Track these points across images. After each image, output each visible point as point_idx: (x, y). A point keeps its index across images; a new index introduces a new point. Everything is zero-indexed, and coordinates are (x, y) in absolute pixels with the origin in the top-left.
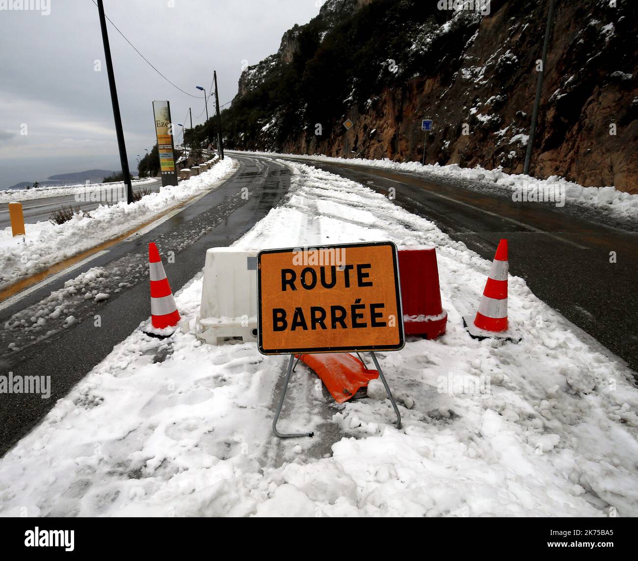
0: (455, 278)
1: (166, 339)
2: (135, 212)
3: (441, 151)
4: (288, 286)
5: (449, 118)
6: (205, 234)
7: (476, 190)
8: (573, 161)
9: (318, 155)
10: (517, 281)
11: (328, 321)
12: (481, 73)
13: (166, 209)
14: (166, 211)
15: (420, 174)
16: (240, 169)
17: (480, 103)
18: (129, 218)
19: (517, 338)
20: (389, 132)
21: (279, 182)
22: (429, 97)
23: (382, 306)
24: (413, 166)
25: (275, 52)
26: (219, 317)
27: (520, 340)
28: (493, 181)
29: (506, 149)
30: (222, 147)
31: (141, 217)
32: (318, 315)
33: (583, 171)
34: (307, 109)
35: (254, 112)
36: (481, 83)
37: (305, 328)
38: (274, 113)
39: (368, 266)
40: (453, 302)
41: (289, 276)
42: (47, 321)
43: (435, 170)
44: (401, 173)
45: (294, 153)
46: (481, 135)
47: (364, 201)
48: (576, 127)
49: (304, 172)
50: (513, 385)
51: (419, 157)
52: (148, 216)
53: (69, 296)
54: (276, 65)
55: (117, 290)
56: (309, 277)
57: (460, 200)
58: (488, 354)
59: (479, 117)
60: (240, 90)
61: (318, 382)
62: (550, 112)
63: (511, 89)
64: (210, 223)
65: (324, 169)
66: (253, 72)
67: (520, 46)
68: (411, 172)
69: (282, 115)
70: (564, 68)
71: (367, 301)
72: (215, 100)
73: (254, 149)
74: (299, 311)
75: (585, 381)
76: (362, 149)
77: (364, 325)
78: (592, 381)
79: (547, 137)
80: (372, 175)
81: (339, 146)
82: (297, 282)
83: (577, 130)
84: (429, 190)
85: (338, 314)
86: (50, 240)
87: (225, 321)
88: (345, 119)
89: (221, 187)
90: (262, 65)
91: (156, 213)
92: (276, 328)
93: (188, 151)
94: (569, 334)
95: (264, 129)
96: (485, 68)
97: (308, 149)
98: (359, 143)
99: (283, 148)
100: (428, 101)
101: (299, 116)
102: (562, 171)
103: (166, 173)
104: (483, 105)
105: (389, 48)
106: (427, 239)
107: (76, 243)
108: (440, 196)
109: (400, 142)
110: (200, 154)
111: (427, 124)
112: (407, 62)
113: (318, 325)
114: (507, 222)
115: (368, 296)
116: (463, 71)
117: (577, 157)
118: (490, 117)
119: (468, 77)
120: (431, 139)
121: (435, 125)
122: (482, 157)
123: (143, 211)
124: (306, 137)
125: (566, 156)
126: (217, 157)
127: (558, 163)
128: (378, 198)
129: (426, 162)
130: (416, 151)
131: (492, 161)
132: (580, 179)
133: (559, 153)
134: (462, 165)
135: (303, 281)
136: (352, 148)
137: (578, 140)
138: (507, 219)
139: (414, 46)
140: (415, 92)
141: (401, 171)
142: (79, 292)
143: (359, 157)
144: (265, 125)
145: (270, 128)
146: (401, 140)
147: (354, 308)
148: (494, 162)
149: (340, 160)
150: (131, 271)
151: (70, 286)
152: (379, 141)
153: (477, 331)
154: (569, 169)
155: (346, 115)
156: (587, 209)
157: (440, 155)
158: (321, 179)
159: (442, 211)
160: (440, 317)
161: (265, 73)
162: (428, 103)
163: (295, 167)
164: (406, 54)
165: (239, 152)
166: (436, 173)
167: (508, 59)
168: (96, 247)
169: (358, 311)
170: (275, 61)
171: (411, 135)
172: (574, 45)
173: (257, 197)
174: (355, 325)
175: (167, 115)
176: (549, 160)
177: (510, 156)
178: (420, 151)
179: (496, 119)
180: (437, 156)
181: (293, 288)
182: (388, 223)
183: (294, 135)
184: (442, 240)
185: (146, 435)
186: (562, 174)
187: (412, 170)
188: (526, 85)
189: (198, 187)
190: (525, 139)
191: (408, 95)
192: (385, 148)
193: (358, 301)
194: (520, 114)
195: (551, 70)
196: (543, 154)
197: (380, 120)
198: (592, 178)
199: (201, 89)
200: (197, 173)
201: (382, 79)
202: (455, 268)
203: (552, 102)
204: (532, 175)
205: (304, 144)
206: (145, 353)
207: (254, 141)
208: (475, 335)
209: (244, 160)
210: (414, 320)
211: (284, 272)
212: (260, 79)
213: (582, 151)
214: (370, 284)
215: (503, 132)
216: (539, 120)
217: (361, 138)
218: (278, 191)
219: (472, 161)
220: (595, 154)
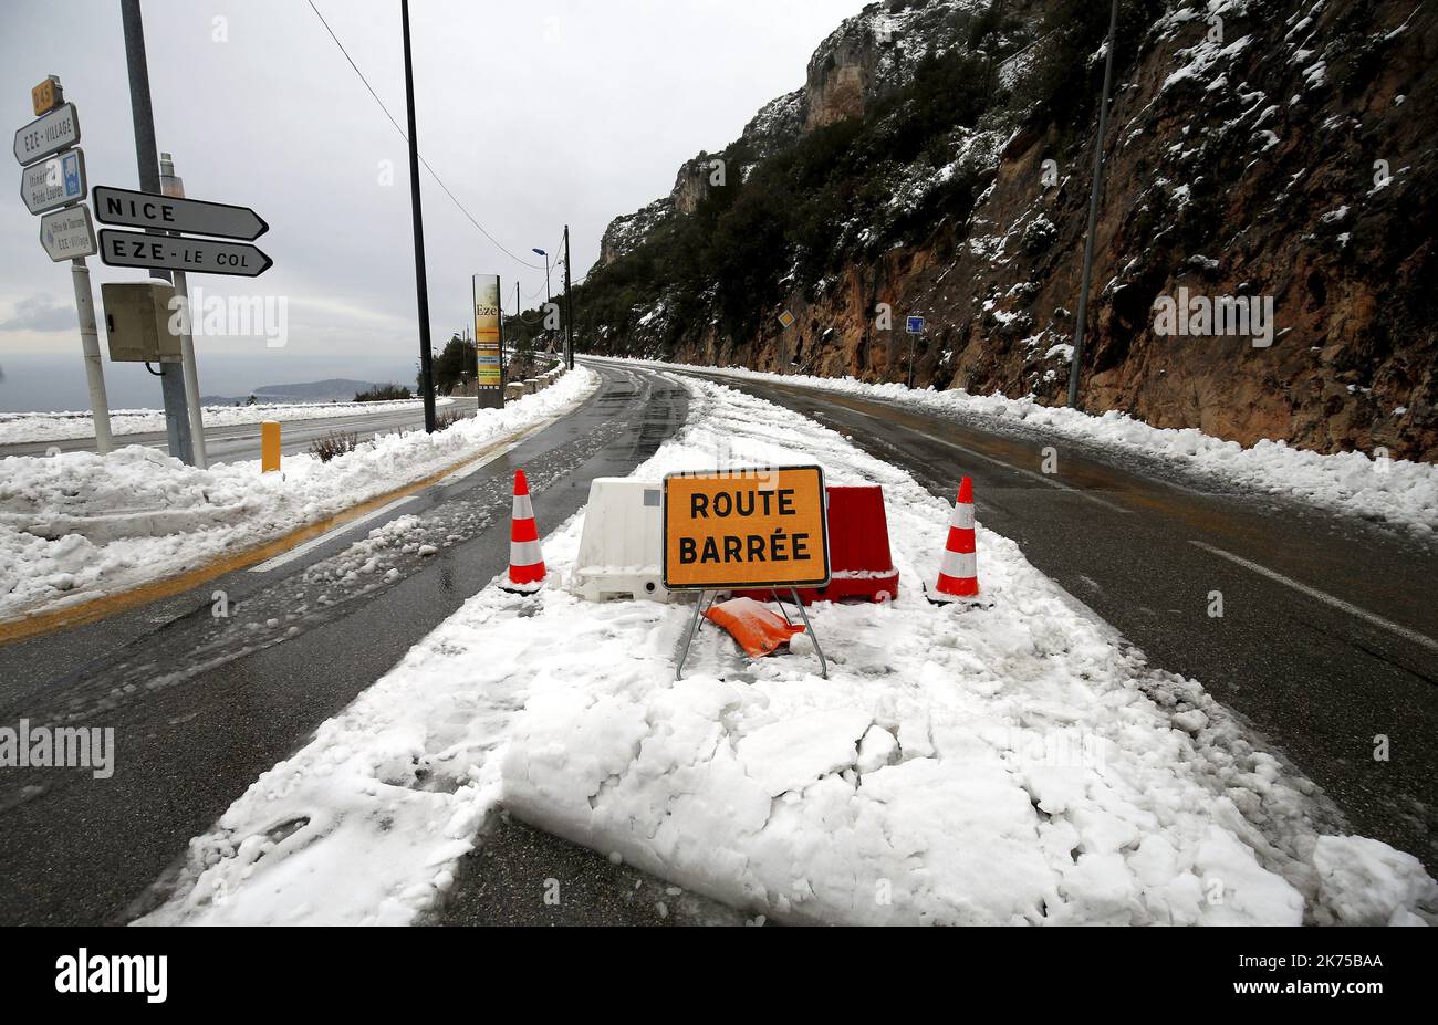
0: (924, 541)
1: (530, 595)
2: (447, 445)
3: (937, 367)
4: (699, 513)
5: (951, 315)
6: (560, 478)
7: (987, 429)
8: (1140, 387)
9: (735, 367)
10: (1006, 544)
11: (744, 553)
12: (1000, 247)
13: (490, 443)
14: (492, 445)
15: (902, 403)
16: (602, 386)
17: (999, 294)
18: (438, 453)
19: (987, 603)
20: (854, 334)
21: (669, 409)
22: (918, 281)
23: (806, 536)
24: (894, 391)
25: (666, 194)
26: (604, 566)
27: (992, 605)
28: (1019, 416)
29: (1039, 366)
30: (572, 350)
31: (454, 453)
32: (733, 545)
33: (1156, 404)
34: (717, 291)
35: (626, 293)
36: (1000, 261)
37: (717, 560)
38: (661, 295)
39: (791, 492)
40: (915, 567)
41: (700, 502)
42: (359, 575)
43: (928, 397)
44: (871, 401)
45: (694, 362)
46: (1002, 343)
47: (805, 440)
48: (1143, 336)
49: (710, 394)
50: (970, 646)
51: (904, 375)
52: (465, 453)
53: (379, 548)
54: (666, 215)
55: (445, 544)
56: (723, 503)
57: (958, 443)
58: (947, 618)
59: (998, 315)
60: (603, 254)
61: (730, 640)
62: (1104, 311)
63: (1047, 273)
64: (567, 465)
65: (745, 391)
66: (626, 225)
67: (1059, 208)
68: (889, 399)
69: (675, 299)
70: (1122, 245)
71: (788, 531)
72: (564, 271)
73: (624, 354)
74: (711, 541)
75: (1051, 639)
76: (809, 359)
77: (785, 558)
78: (1061, 641)
79: (1101, 350)
80: (822, 402)
81: (770, 354)
82: (710, 509)
83: (1146, 340)
84: (912, 427)
85: (756, 544)
86: (329, 478)
87: (611, 570)
88: (781, 310)
89: (574, 413)
90: (642, 216)
91: (477, 448)
92: (684, 561)
93: (509, 352)
94: (1057, 601)
95: (643, 320)
96: (1005, 239)
97: (718, 357)
98: (804, 350)
99: (674, 355)
100: (916, 287)
101: (704, 303)
102: (1127, 404)
103: (486, 388)
104: (1003, 297)
105: (855, 201)
106: (894, 493)
107: (365, 484)
108: (929, 436)
109: (871, 351)
110: (530, 359)
111: (915, 324)
112: (883, 224)
113: (732, 557)
114: (1021, 476)
115: (790, 525)
116: (973, 242)
117: (1146, 382)
118: (1014, 316)
119: (980, 252)
120: (923, 347)
121: (929, 324)
122: (1004, 379)
123: (458, 443)
124: (716, 337)
125: (1131, 379)
126: (562, 365)
127: (1119, 391)
128: (829, 437)
129: (915, 384)
130: (897, 366)
131: (1018, 385)
132: (1151, 416)
133: (1120, 376)
134: (972, 391)
135: (716, 507)
136: (792, 358)
137: (1148, 355)
138: (1023, 471)
139: (894, 200)
140: (896, 272)
141: (872, 397)
142: (391, 544)
143: (803, 373)
144: (644, 313)
145: (653, 320)
146: (873, 347)
147: (773, 538)
148: (1022, 386)
149: (771, 377)
150: (460, 522)
151: (379, 536)
152: (838, 348)
153: (939, 596)
154: (1136, 401)
155: (783, 304)
156: (1153, 462)
157: (937, 373)
158: (739, 406)
159: (926, 458)
160: (888, 574)
161: (647, 228)
162: (917, 290)
163: (695, 386)
164: (881, 212)
165: (598, 357)
166: (930, 402)
167: (1041, 227)
168: (395, 491)
169: (778, 542)
170: (666, 210)
171: (889, 341)
172: (1133, 214)
173: (635, 430)
174: (775, 558)
175: (494, 296)
176: (1106, 386)
177: (1046, 378)
178: (904, 366)
179: (1023, 319)
180: (932, 375)
181: (705, 515)
182: (839, 471)
183: (694, 334)
184: (917, 495)
185: (527, 678)
186: (1126, 407)
187: (891, 396)
188: (1068, 269)
189: (538, 411)
190: (1069, 351)
191: (884, 274)
192: (848, 360)
193: (779, 530)
194: (1060, 314)
195: (1103, 248)
196: (1097, 377)
197: (839, 314)
198: (1170, 415)
199: (542, 253)
200: (533, 389)
201: (844, 247)
202: (926, 529)
203: (1106, 298)
204: (1081, 409)
205: (710, 349)
206: (507, 608)
207: (624, 340)
208: (933, 599)
209: (608, 372)
210: (855, 577)
211: (694, 497)
212: (639, 239)
213: (1153, 373)
214: (793, 512)
215: (1034, 340)
216: (1090, 322)
217: (808, 341)
218: (668, 422)
219: (988, 384)
220: (1170, 380)
